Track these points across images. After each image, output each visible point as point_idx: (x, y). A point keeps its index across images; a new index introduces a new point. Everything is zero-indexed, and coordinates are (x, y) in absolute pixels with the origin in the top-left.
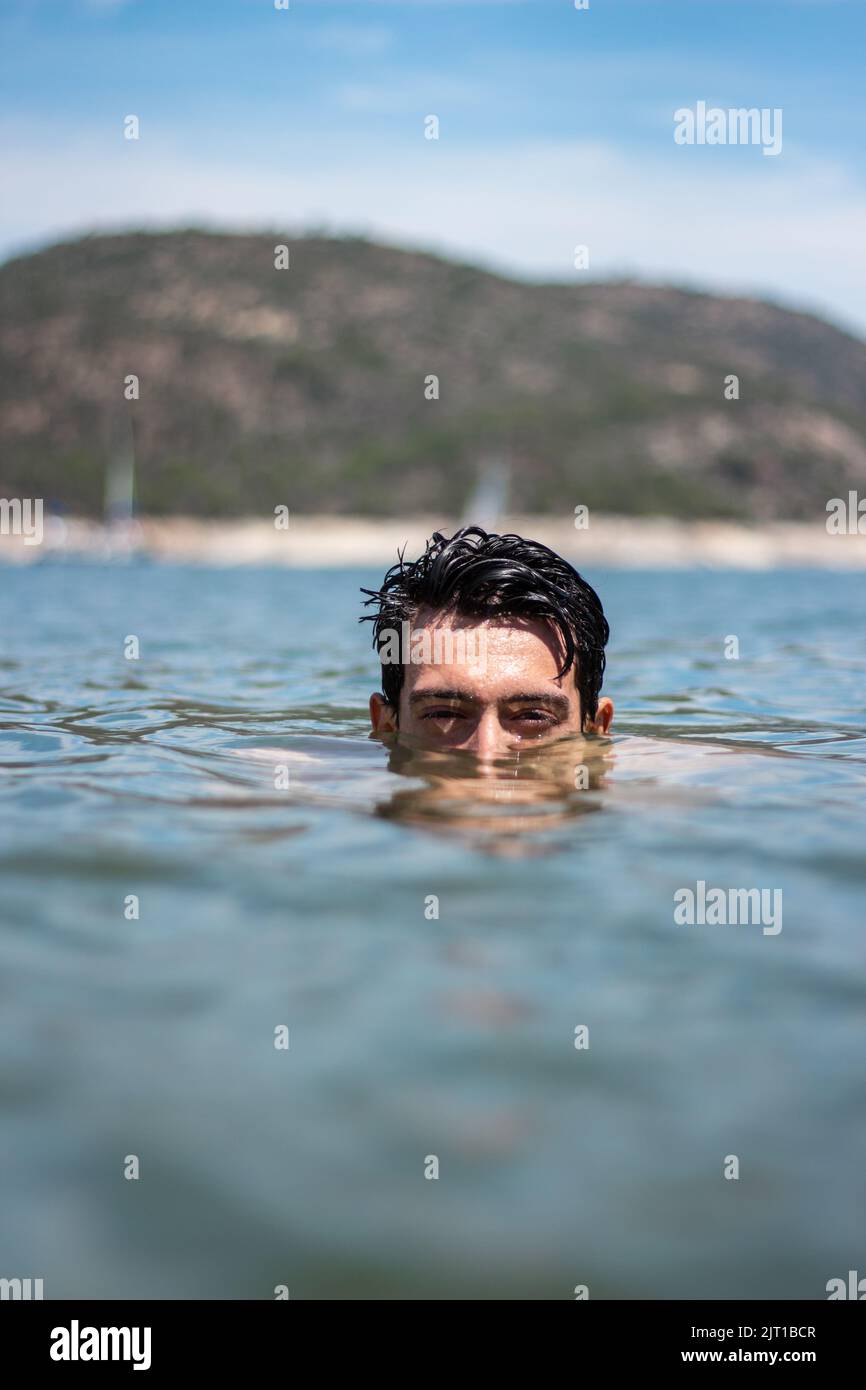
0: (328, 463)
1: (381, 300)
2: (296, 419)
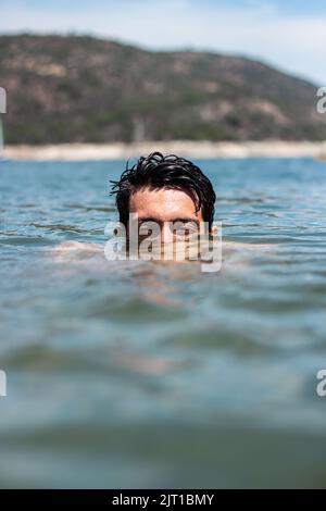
0: (79, 122)
1: (97, 60)
2: (66, 106)
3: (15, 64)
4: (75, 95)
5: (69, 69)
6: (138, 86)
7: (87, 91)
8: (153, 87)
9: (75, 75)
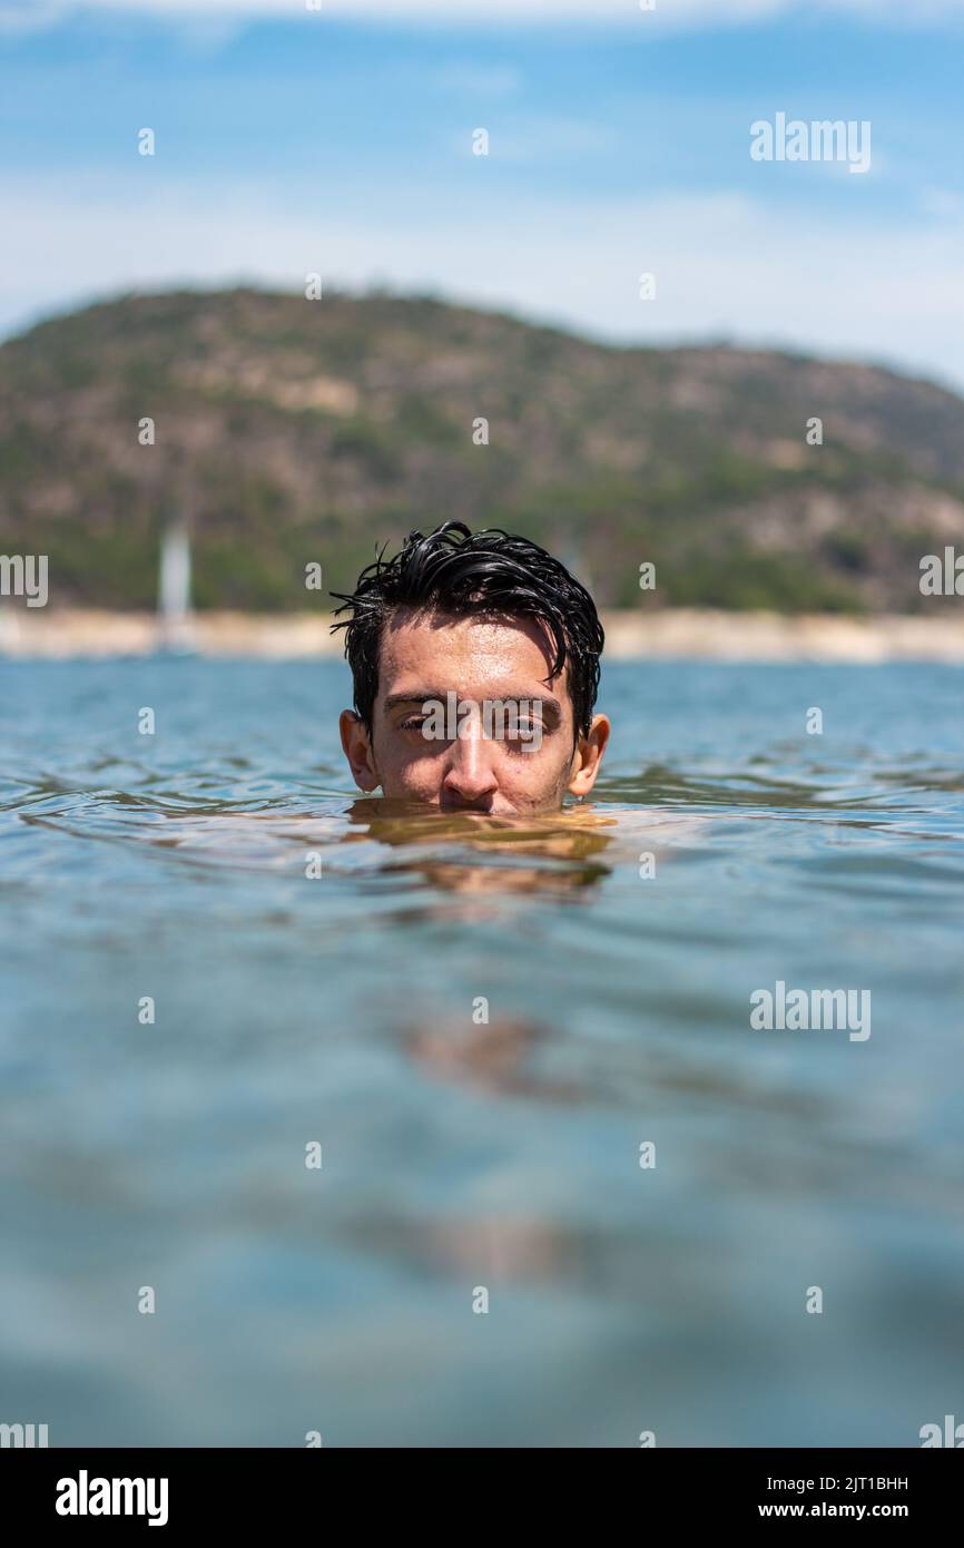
1: (452, 367)
2: (355, 502)
3: (212, 376)
4: (384, 471)
5: (366, 392)
6: (569, 446)
7: (418, 457)
8: (615, 452)
9: (382, 412)
